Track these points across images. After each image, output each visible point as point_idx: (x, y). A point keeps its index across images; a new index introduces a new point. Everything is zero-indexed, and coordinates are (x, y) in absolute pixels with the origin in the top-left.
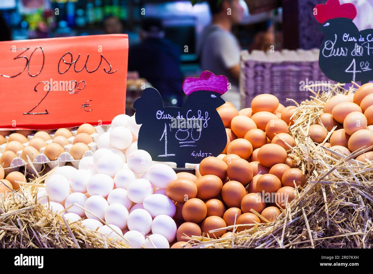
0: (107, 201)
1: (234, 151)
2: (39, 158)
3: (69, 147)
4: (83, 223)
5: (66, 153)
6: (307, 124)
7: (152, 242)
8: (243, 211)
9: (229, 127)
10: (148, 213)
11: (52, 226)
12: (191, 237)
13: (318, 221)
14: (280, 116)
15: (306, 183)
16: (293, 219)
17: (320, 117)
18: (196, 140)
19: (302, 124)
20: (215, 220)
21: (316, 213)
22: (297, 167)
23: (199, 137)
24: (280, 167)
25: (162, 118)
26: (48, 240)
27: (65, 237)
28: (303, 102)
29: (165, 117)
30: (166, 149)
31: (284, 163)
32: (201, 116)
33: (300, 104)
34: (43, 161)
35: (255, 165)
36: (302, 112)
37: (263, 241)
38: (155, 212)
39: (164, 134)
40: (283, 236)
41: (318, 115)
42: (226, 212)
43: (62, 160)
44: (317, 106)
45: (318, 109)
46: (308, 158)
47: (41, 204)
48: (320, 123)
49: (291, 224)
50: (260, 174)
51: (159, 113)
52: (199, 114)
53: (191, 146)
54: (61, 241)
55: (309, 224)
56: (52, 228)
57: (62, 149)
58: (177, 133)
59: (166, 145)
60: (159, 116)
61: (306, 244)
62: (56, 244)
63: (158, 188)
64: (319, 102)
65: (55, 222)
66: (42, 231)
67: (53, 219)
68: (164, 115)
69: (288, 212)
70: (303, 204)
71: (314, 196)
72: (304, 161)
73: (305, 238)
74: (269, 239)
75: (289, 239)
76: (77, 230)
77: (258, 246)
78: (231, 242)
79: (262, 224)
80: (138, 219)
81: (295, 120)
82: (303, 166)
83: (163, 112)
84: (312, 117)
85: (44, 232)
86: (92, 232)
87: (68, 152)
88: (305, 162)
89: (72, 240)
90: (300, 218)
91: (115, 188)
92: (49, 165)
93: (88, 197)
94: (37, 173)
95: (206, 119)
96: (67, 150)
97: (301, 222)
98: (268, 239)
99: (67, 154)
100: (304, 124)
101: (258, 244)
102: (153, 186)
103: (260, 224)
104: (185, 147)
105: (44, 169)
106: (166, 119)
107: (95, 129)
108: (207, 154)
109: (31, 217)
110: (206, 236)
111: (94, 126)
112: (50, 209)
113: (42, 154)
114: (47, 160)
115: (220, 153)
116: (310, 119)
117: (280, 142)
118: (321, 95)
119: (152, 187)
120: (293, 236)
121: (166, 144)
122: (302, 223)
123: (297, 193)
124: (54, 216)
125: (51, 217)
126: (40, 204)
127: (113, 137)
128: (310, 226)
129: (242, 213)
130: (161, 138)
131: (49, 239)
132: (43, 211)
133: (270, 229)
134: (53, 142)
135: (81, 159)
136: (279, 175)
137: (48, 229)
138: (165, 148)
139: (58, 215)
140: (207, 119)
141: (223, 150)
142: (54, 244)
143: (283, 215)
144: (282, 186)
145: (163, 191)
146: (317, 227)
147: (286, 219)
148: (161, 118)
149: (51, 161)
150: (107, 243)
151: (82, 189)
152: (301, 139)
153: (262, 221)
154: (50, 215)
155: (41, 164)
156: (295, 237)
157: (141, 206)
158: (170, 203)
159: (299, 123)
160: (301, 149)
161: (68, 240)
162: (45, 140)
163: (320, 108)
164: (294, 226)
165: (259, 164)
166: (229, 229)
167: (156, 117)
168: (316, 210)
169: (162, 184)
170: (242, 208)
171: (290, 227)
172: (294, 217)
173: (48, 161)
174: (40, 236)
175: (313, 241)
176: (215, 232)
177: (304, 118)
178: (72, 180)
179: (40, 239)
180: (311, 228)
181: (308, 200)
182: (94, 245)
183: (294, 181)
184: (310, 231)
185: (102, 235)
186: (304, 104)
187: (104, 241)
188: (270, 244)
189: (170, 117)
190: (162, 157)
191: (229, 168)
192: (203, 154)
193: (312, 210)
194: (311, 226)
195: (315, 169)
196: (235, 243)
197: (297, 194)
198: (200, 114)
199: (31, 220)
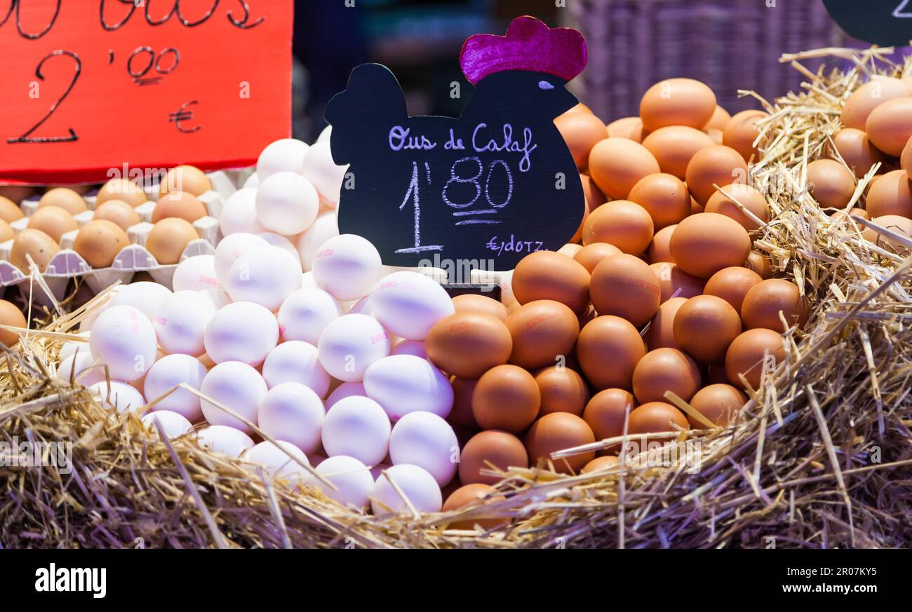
0: (261, 374)
1: (604, 233)
2: (60, 262)
3: (144, 229)
4: (202, 438)
5: (135, 246)
6: (798, 159)
7: (396, 485)
8: (638, 399)
9: (585, 169)
10: (379, 406)
11: (121, 447)
12: (505, 470)
13: (855, 421)
14: (720, 139)
15: (811, 318)
16: (784, 416)
17: (832, 139)
18: (500, 206)
19: (784, 159)
20: (564, 422)
21: (846, 401)
22: (779, 275)
23: (509, 199)
24: (733, 276)
25: (406, 147)
26: (110, 487)
27: (156, 476)
28: (783, 100)
29: (413, 144)
30: (417, 231)
31: (743, 265)
32: (513, 140)
33: (773, 104)
34: (74, 270)
35: (663, 271)
36: (780, 127)
37: (702, 478)
38: (397, 404)
39: (410, 191)
40: (758, 462)
41: (830, 132)
42: (591, 400)
43: (124, 267)
44: (823, 110)
45: (826, 118)
46: (811, 251)
47: (86, 387)
48: (833, 156)
49: (778, 431)
50: (680, 295)
51: (397, 132)
52: (508, 135)
53: (485, 221)
54: (145, 488)
55: (829, 430)
56: (121, 452)
57: (122, 235)
58: (446, 187)
59: (417, 222)
60: (396, 142)
61: (822, 485)
62: (133, 496)
63: (401, 340)
64: (824, 97)
65: (126, 434)
66: (92, 462)
67: (120, 429)
68: (411, 139)
69: (768, 399)
70: (810, 375)
71: (840, 354)
72: (798, 259)
73: (821, 466)
74: (719, 474)
75: (774, 473)
76: (191, 457)
77: (690, 492)
78: (617, 483)
79: (695, 432)
80: (352, 423)
81: (764, 148)
82: (797, 271)
83: (408, 129)
84: (812, 138)
85: (99, 464)
86: (230, 462)
87: (139, 243)
88: (803, 262)
89: (178, 486)
90: (802, 413)
91: (281, 340)
92: (90, 282)
93: (210, 365)
94: (56, 304)
95: (525, 149)
96: (136, 240)
97: (807, 425)
98: (716, 473)
99: (140, 250)
100: (789, 159)
101: (690, 487)
102: (389, 333)
103: (691, 432)
104: (470, 225)
105: (75, 292)
106: (416, 148)
107: (210, 181)
108: (531, 244)
109: (61, 422)
110: (547, 468)
111: (205, 173)
112: (111, 400)
113: (69, 251)
114: (82, 267)
115: (567, 240)
116: (806, 145)
117: (730, 208)
118: (829, 79)
119: (387, 337)
120: (784, 462)
121: (417, 218)
122: (810, 427)
123: (792, 346)
124: (123, 419)
125: (114, 423)
126: (84, 388)
127: (267, 202)
128: (831, 434)
129: (637, 403)
130: (404, 203)
131: (114, 483)
132: (91, 406)
133: (722, 447)
134: (96, 218)
135: (177, 262)
136: (734, 297)
137: (108, 455)
138: (414, 229)
139: (134, 416)
140: (528, 149)
141: (575, 233)
142: (129, 496)
143: (755, 407)
144: (745, 327)
145: (417, 347)
146: (853, 438)
147: (765, 417)
148: (402, 148)
149: (94, 271)
150: (276, 492)
151: (190, 344)
152: (784, 200)
153: (693, 424)
154: (112, 418)
155: (66, 278)
156: (793, 467)
157: (358, 387)
158: (438, 379)
159: (776, 155)
160: (790, 227)
161: (166, 485)
162: (73, 212)
163: (832, 116)
164: (786, 437)
165: (674, 270)
166: (606, 448)
167: (389, 143)
168: (847, 391)
169: (412, 328)
170: (635, 390)
171: (776, 439)
172: (786, 411)
173: (86, 269)
174: (88, 476)
175: (843, 475)
176: (568, 455)
177: (788, 142)
178: (164, 321)
179: (87, 483)
180: (836, 441)
181: (824, 365)
182: (238, 498)
183: (781, 313)
184: (833, 450)
185: (259, 470)
186: (787, 105)
187: (265, 486)
188: (724, 485)
189: (427, 144)
190: (406, 254)
191: (593, 281)
192: (519, 243)
193: (835, 392)
194: (836, 434)
195: (834, 280)
196: (628, 487)
197: (792, 350)
198: (510, 135)
199: (60, 432)
